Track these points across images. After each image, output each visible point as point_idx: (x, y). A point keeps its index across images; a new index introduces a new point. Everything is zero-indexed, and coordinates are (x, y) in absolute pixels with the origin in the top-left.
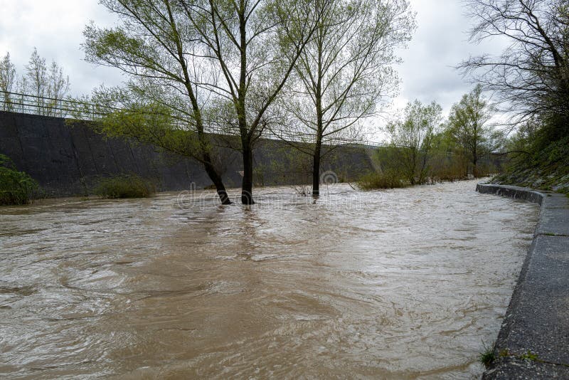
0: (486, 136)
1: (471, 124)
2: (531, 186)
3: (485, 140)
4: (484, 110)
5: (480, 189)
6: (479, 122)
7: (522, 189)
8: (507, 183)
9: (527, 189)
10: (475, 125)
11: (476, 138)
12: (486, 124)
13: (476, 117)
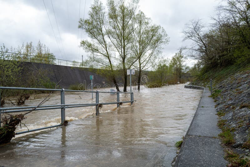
0: (184, 68)
1: (178, 63)
2: (201, 86)
3: (183, 69)
4: (183, 58)
5: (186, 87)
6: (181, 63)
7: (198, 86)
8: (194, 85)
9: (200, 86)
10: (180, 64)
11: (181, 69)
12: (184, 64)
13: (180, 61)
